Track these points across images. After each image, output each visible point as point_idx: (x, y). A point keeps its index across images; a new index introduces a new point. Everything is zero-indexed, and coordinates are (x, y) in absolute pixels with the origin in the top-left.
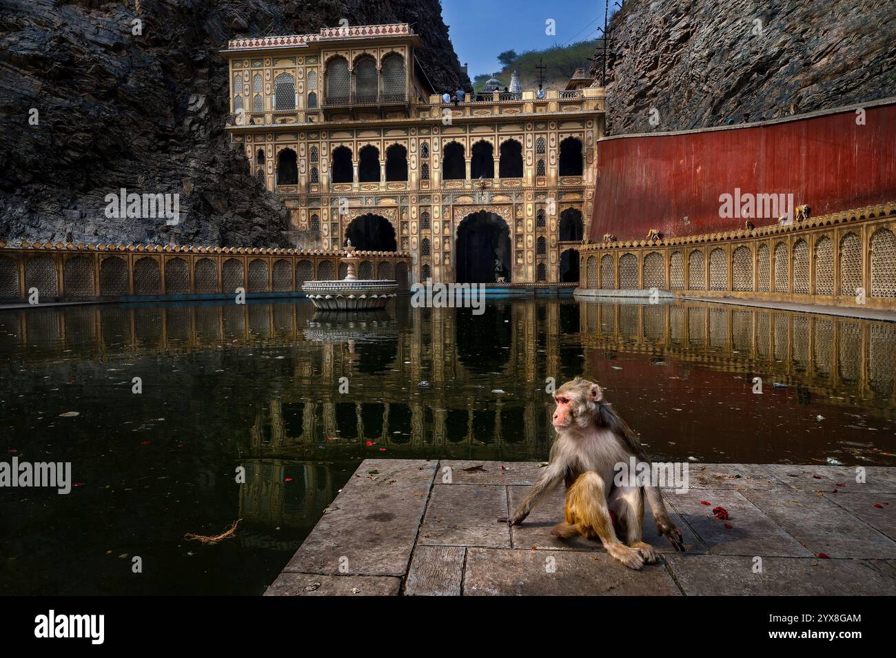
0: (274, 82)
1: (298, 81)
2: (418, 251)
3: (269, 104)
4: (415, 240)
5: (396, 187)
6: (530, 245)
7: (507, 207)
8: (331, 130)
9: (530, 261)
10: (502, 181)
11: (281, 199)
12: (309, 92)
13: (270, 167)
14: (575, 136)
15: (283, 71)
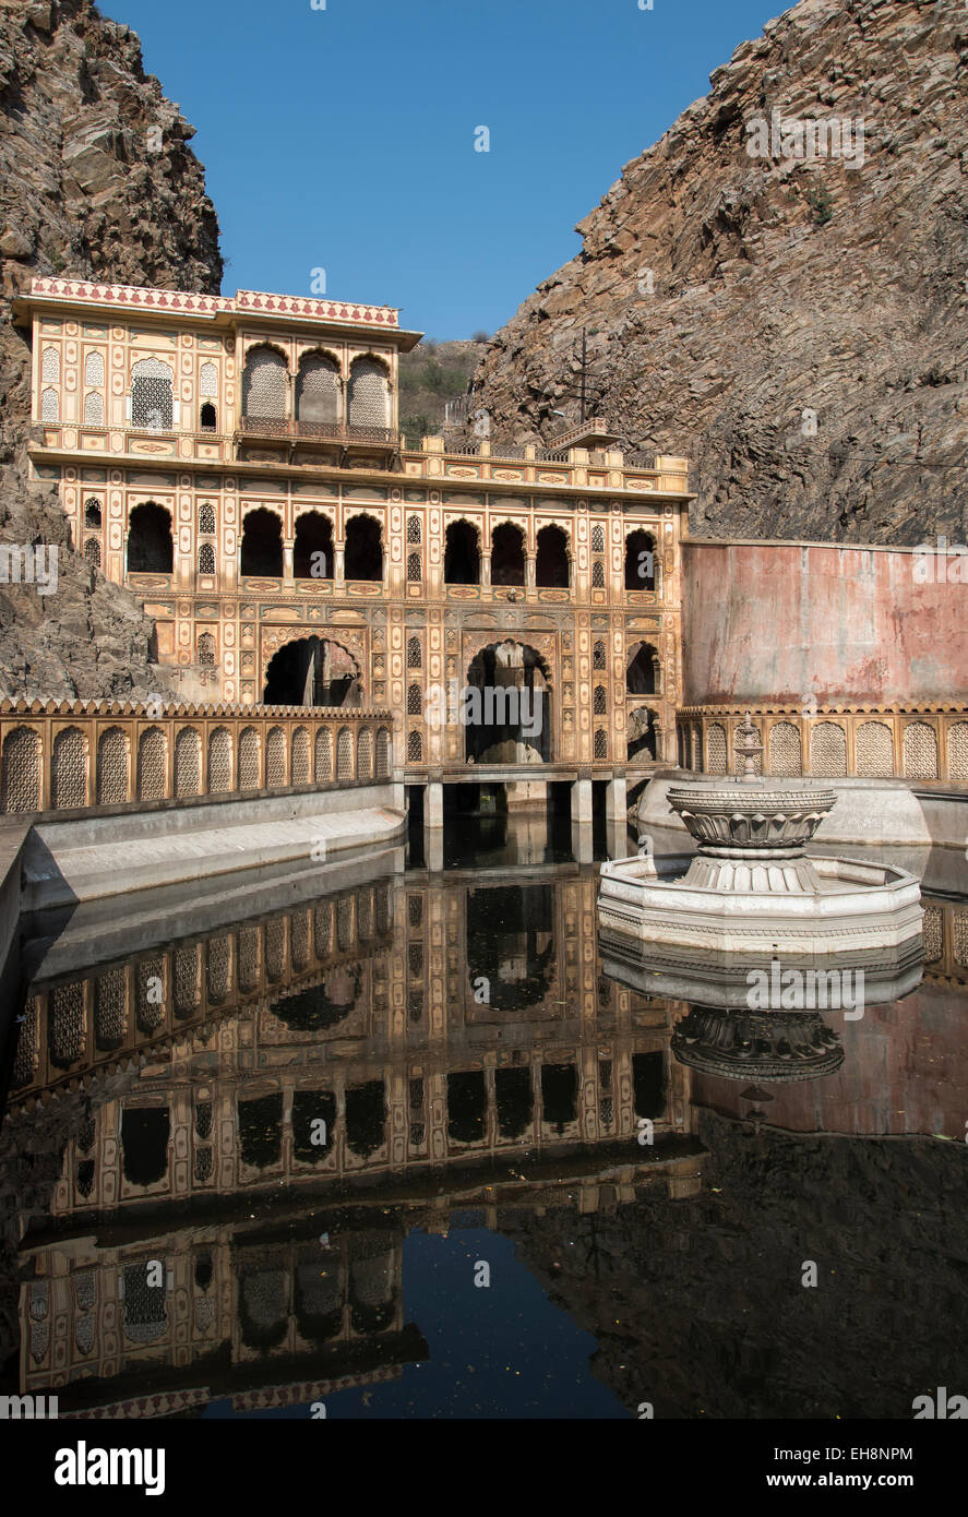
0: (130, 372)
1: (180, 377)
2: (404, 708)
3: (121, 411)
4: (397, 687)
5: (361, 590)
6: (585, 700)
7: (548, 636)
8: (242, 479)
9: (585, 726)
10: (540, 592)
11: (139, 599)
12: (203, 401)
13: (115, 535)
14: (647, 528)
15: (149, 354)
